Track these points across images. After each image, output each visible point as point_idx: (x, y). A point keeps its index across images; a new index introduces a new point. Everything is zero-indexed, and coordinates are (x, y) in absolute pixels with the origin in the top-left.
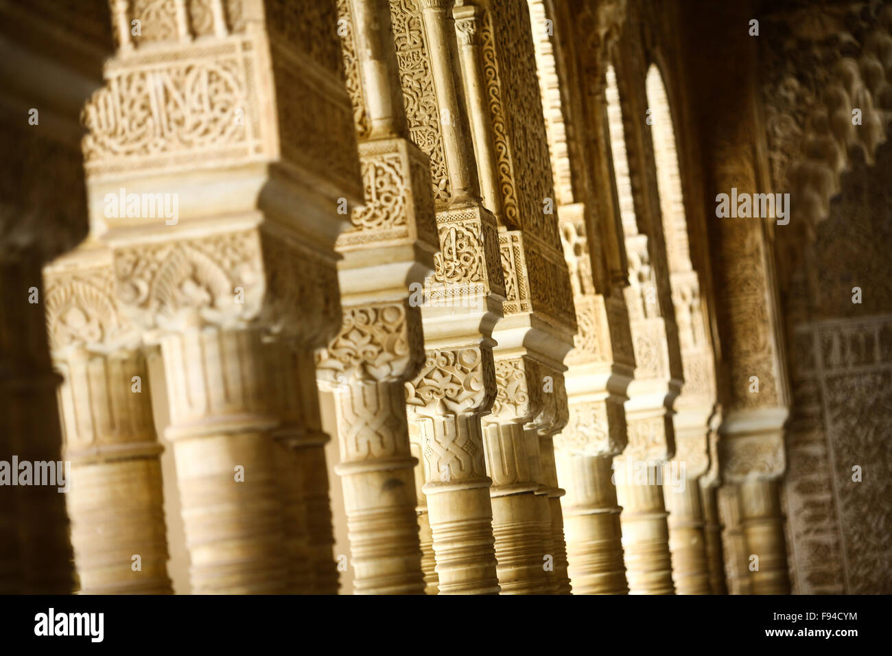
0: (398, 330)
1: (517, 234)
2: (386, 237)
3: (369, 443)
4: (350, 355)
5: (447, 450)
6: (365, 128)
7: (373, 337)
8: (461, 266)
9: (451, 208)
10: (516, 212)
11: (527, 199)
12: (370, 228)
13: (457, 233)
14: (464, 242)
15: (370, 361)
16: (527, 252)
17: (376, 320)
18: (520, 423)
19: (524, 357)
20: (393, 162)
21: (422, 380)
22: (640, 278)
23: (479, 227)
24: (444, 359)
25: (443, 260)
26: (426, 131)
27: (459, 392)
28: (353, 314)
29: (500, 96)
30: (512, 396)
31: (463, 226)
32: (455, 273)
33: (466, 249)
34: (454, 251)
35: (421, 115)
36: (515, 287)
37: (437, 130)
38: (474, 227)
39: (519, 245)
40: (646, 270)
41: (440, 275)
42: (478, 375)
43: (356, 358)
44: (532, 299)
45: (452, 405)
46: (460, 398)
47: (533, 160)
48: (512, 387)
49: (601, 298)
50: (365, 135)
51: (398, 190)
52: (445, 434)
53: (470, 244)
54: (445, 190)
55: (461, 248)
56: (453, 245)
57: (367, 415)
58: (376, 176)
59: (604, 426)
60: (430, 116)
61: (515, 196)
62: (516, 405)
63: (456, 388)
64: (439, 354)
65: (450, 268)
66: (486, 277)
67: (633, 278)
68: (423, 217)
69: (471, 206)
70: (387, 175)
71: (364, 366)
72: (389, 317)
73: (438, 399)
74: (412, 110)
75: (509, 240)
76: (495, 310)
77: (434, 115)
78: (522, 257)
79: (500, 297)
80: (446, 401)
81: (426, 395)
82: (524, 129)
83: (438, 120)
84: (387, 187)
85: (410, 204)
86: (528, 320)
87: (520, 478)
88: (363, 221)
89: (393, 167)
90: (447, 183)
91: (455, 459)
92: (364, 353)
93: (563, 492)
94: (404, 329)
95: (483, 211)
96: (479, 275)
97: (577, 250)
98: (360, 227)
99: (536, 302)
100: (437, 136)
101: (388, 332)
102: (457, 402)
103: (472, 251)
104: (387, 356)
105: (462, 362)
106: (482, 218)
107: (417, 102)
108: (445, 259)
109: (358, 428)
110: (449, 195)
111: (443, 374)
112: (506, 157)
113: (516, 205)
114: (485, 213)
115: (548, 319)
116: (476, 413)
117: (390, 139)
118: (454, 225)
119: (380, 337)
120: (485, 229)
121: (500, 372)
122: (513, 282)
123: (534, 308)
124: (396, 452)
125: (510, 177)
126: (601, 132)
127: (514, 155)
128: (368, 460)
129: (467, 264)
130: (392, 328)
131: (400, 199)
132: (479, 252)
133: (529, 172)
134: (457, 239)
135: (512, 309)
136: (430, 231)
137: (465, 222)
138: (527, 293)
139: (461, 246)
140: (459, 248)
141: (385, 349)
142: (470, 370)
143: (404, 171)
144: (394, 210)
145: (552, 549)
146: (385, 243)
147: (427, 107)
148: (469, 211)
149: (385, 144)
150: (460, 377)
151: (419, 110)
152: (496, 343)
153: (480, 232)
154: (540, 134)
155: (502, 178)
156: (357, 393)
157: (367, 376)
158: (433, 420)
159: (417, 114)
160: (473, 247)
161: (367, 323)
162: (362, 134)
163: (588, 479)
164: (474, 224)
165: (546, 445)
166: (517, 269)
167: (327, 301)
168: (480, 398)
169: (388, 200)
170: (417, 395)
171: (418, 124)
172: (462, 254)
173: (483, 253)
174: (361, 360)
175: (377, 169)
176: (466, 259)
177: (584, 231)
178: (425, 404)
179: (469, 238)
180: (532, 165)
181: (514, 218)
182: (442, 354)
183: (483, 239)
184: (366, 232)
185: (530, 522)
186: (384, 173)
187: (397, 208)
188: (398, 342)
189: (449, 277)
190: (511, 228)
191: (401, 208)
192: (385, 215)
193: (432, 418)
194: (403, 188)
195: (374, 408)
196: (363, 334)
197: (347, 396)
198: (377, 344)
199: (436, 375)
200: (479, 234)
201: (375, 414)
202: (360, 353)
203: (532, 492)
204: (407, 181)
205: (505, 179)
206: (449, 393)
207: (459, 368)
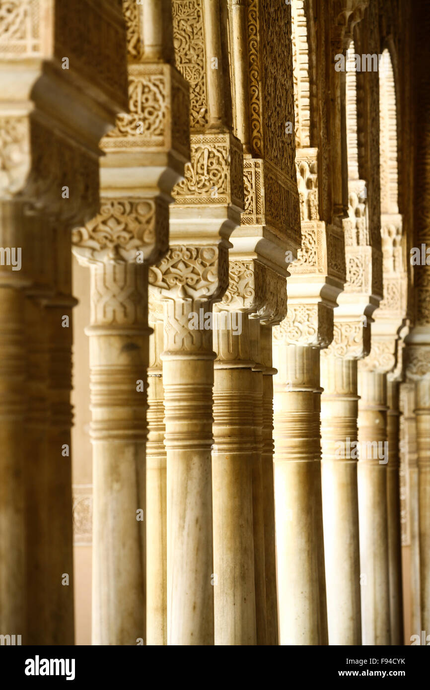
0: (148, 222)
1: (260, 161)
2: (145, 144)
3: (114, 312)
4: (106, 238)
5: (183, 327)
6: (139, 52)
7: (126, 225)
8: (210, 180)
9: (207, 132)
10: (261, 144)
11: (271, 135)
12: (133, 135)
13: (209, 153)
14: (214, 161)
15: (122, 245)
16: (266, 177)
17: (131, 212)
18: (246, 313)
19: (254, 260)
20: (158, 83)
21: (169, 269)
22: (357, 213)
23: (228, 150)
24: (188, 253)
25: (196, 174)
26: (193, 67)
27: (198, 281)
28: (112, 205)
29: (258, 49)
30: (241, 290)
31: (215, 147)
32: (204, 185)
33: (215, 166)
34: (205, 167)
35: (190, 54)
36: (254, 204)
37: (202, 68)
38: (224, 149)
39: (260, 170)
40: (362, 207)
41: (192, 186)
42: (214, 269)
43: (111, 241)
44: (266, 215)
45: (191, 291)
46: (198, 286)
47: (280, 105)
48: (243, 283)
49: (323, 224)
50: (138, 58)
51: (160, 106)
52: (183, 314)
53: (219, 163)
54: (204, 117)
55: (212, 165)
56: (205, 162)
57: (115, 289)
58: (143, 93)
59: (315, 324)
60: (198, 56)
61: (261, 130)
62: (244, 298)
63: (195, 277)
64: (184, 249)
65: (201, 180)
66: (229, 191)
67: (351, 212)
68: (178, 131)
69: (223, 133)
70: (152, 93)
71: (117, 249)
72: (142, 210)
73: (180, 285)
74: (184, 49)
75: (253, 166)
76: (234, 219)
77: (201, 55)
78: (261, 180)
79: (239, 209)
80: (186, 287)
81: (171, 282)
82: (275, 79)
83: (204, 59)
84: (151, 103)
85: (168, 118)
86: (261, 231)
87: (241, 356)
88: (128, 129)
89: (157, 86)
90: (206, 111)
91: (189, 335)
92: (118, 237)
93: (275, 371)
94: (153, 222)
95: (233, 139)
96: (224, 189)
97: (309, 184)
98: (125, 134)
99: (268, 218)
100: (202, 72)
101: (140, 222)
102: (195, 289)
103: (220, 169)
104: (136, 242)
105: (202, 257)
106: (231, 143)
107: (188, 44)
108: (197, 173)
109: (106, 298)
110: (207, 122)
111: (186, 266)
112: (257, 99)
113: (262, 138)
114: (234, 140)
115: (277, 233)
116: (210, 300)
117: (157, 63)
118: (207, 146)
119: (133, 226)
120: (232, 152)
121: (233, 270)
122: (252, 200)
123: (267, 222)
124: (136, 322)
125: (259, 116)
126: (338, 93)
127: (265, 98)
128: (111, 325)
129: (215, 179)
130: (143, 220)
131: (160, 114)
132: (226, 171)
133: (275, 114)
134: (209, 157)
135: (249, 221)
136: (183, 144)
137: (217, 145)
138: (262, 210)
139: (212, 163)
140: (210, 165)
141: (136, 236)
142: (208, 264)
143: (167, 91)
144: (154, 122)
145: (261, 415)
146: (144, 149)
147: (196, 48)
148: (221, 136)
149: (153, 67)
150: (199, 269)
151: (189, 50)
152: (232, 246)
153: (228, 154)
154: (288, 85)
155: (252, 115)
156: (110, 270)
157: (118, 257)
158: (175, 302)
159: (188, 53)
160: (221, 165)
161: (123, 213)
162: (135, 57)
163: (298, 364)
164: (224, 147)
165: (266, 333)
166: (257, 189)
167: (87, 188)
168: (214, 288)
169: (150, 113)
170: (164, 280)
171: (187, 61)
172: (211, 170)
173: (229, 171)
174: (115, 244)
175: (144, 87)
176: (214, 175)
177: (316, 170)
178: (169, 288)
179: (219, 158)
180: (278, 109)
181: (259, 148)
182: (188, 250)
183: (229, 160)
184: (130, 138)
185: (245, 392)
186: (150, 91)
187: (158, 121)
188: (147, 232)
189: (199, 188)
190: (255, 156)
191: (160, 122)
192: (147, 126)
193: (174, 300)
194: (164, 105)
195: (121, 283)
196: (119, 222)
197: (100, 272)
198: (130, 232)
199: (181, 266)
200: (227, 155)
201: (122, 289)
202: (115, 237)
203: (250, 369)
204: (168, 100)
205: (255, 116)
206: (189, 281)
207: (200, 262)
